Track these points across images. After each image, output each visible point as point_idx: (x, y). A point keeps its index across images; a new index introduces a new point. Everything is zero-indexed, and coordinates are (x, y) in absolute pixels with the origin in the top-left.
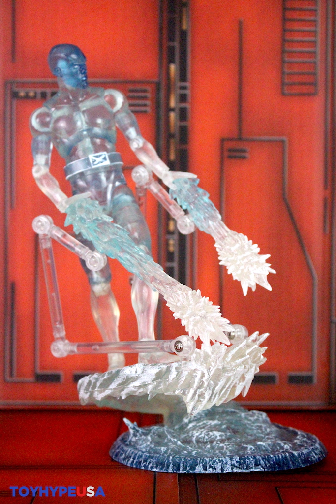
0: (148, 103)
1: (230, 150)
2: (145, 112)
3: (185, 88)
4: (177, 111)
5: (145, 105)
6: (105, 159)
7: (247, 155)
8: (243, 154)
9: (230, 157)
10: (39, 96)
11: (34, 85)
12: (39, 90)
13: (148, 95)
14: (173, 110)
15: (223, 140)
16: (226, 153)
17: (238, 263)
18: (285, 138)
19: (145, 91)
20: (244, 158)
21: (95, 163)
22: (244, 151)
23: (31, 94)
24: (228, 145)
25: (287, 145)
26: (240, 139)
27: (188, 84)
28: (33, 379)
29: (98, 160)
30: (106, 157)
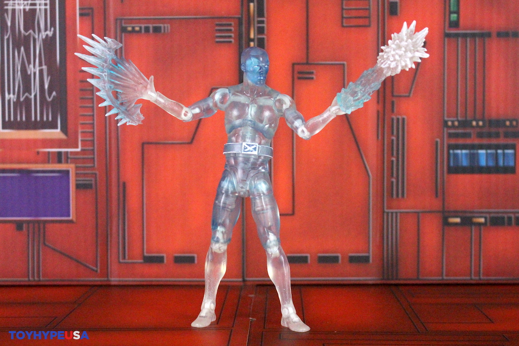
0: (232, 35)
1: (299, 73)
2: (231, 42)
3: (262, 22)
4: (256, 40)
5: (230, 37)
6: (255, 149)
7: (314, 77)
8: (310, 76)
9: (299, 78)
10: (143, 30)
11: (140, 21)
12: (143, 26)
13: (232, 28)
14: (253, 40)
15: (293, 64)
16: (296, 76)
18: (345, 63)
19: (229, 25)
20: (312, 79)
21: (246, 150)
22: (312, 73)
23: (137, 29)
24: (297, 68)
25: (346, 67)
26: (307, 63)
27: (264, 19)
28: (142, 261)
29: (249, 148)
30: (256, 148)
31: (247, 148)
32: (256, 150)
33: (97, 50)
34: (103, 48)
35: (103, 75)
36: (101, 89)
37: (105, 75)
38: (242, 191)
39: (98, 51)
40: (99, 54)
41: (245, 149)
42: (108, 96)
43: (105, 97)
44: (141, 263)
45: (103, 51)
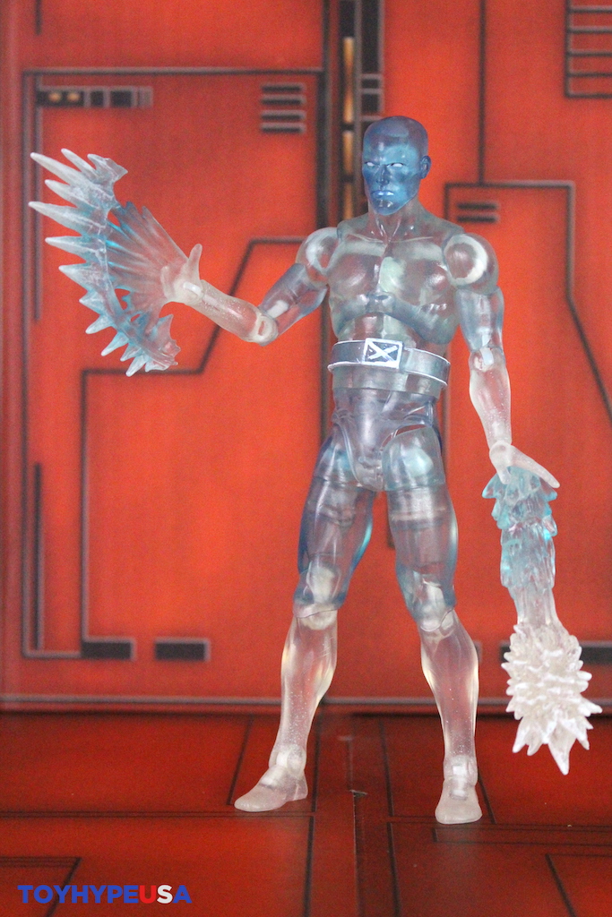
0: (302, 113)
1: (463, 207)
2: (296, 131)
3: (374, 84)
4: (359, 129)
5: (296, 119)
6: (394, 355)
7: (496, 215)
8: (488, 214)
9: (462, 220)
10: (88, 100)
11: (80, 78)
12: (88, 90)
13: (302, 98)
14: (350, 127)
15: (447, 187)
17: (541, 685)
18: (570, 183)
19: (296, 90)
20: (491, 221)
21: (372, 357)
22: (490, 208)
23: (74, 97)
24: (457, 196)
25: (574, 194)
26: (481, 184)
27: (379, 77)
28: (75, 653)
29: (380, 352)
30: (396, 352)
31: (374, 352)
32: (395, 359)
33: (78, 189)
34: (92, 185)
35: (97, 255)
36: (89, 288)
37: (102, 254)
38: (368, 475)
39: (82, 193)
40: (82, 199)
41: (369, 353)
42: (107, 306)
43: (99, 308)
44: (73, 659)
45: (91, 190)
